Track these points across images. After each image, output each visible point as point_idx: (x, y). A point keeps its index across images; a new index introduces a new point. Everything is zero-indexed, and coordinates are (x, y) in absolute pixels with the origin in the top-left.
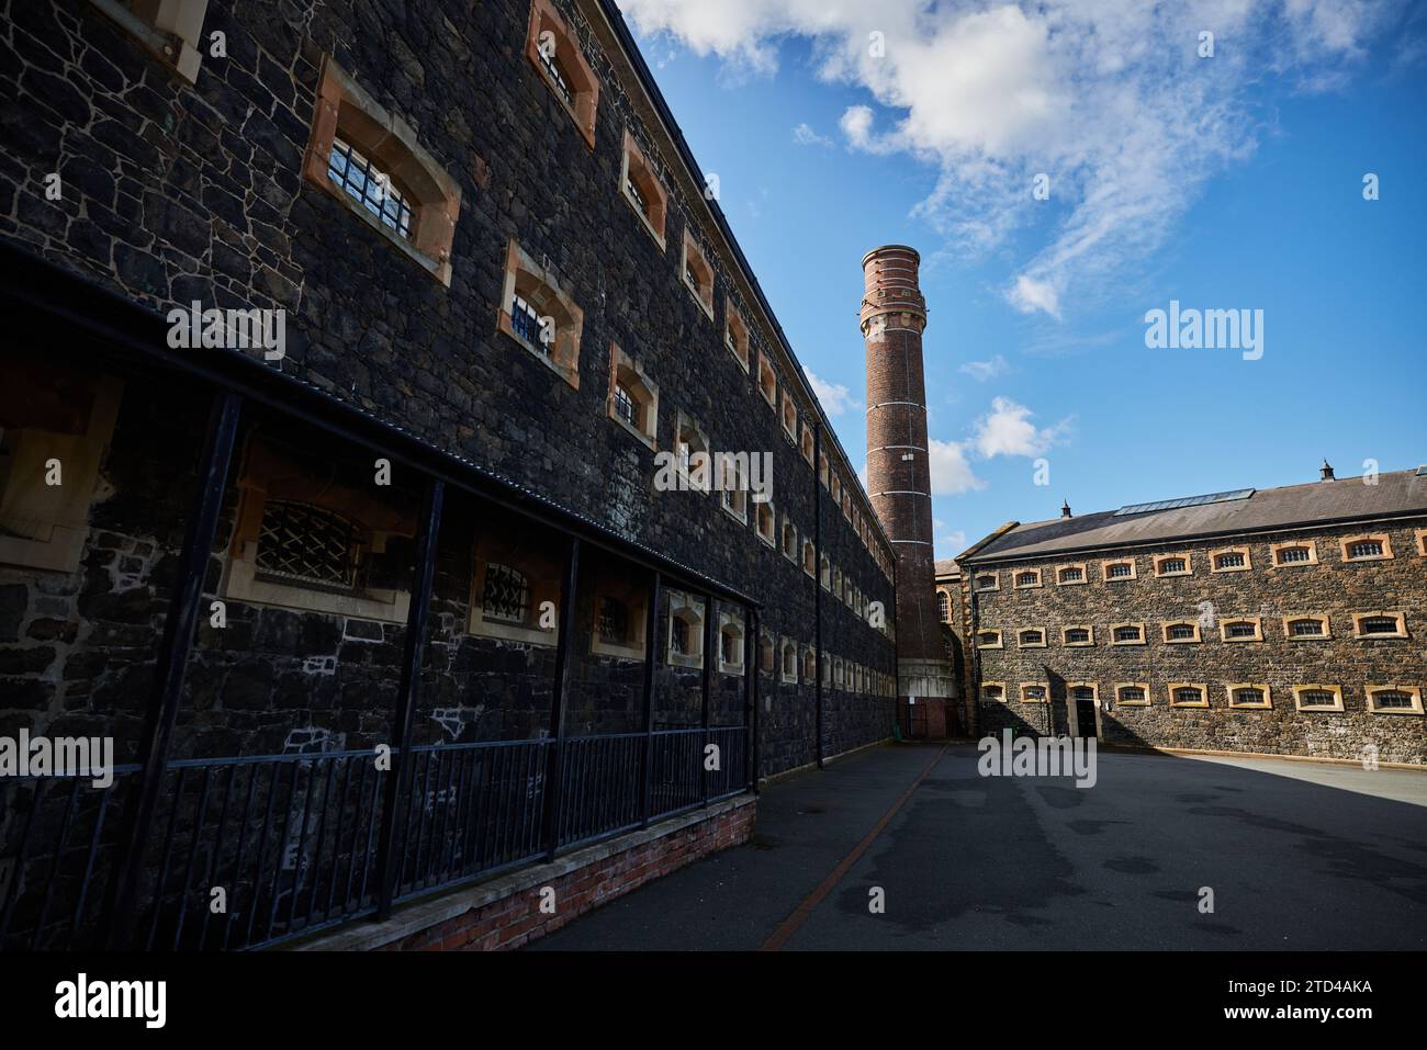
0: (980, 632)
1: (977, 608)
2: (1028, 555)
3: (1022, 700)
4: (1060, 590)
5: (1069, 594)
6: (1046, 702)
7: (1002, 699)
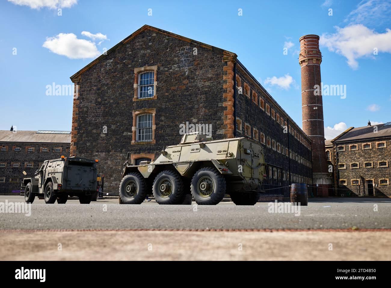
0: (339, 164)
1: (338, 156)
2: (354, 140)
3: (352, 184)
4: (364, 151)
5: (366, 152)
6: (359, 185)
7: (346, 184)
